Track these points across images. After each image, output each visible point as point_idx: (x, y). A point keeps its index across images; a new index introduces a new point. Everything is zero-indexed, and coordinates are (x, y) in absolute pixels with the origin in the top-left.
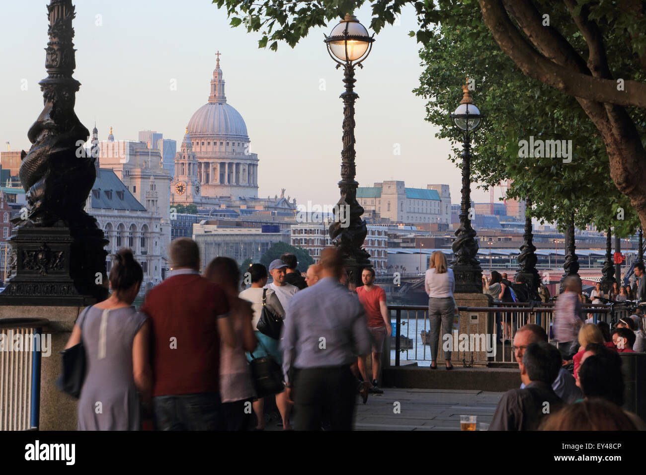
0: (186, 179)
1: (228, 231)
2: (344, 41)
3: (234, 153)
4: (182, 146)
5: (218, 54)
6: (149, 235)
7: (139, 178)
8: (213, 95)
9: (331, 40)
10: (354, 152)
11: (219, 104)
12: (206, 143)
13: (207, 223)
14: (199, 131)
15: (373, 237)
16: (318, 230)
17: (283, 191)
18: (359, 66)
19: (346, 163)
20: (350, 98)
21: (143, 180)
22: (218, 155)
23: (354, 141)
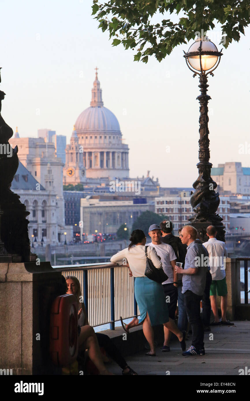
0: (75, 165)
1: (108, 203)
2: (199, 56)
3: (111, 145)
4: (71, 140)
5: (97, 69)
6: (47, 208)
7: (39, 165)
8: (94, 100)
9: (188, 56)
10: (208, 141)
11: (99, 107)
12: (89, 137)
13: (91, 198)
14: (83, 128)
15: (223, 206)
16: (176, 201)
17: (149, 172)
18: (211, 74)
19: (203, 149)
20: (204, 99)
21: (42, 166)
22: (98, 146)
23: (208, 132)
